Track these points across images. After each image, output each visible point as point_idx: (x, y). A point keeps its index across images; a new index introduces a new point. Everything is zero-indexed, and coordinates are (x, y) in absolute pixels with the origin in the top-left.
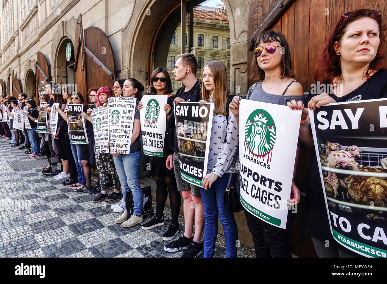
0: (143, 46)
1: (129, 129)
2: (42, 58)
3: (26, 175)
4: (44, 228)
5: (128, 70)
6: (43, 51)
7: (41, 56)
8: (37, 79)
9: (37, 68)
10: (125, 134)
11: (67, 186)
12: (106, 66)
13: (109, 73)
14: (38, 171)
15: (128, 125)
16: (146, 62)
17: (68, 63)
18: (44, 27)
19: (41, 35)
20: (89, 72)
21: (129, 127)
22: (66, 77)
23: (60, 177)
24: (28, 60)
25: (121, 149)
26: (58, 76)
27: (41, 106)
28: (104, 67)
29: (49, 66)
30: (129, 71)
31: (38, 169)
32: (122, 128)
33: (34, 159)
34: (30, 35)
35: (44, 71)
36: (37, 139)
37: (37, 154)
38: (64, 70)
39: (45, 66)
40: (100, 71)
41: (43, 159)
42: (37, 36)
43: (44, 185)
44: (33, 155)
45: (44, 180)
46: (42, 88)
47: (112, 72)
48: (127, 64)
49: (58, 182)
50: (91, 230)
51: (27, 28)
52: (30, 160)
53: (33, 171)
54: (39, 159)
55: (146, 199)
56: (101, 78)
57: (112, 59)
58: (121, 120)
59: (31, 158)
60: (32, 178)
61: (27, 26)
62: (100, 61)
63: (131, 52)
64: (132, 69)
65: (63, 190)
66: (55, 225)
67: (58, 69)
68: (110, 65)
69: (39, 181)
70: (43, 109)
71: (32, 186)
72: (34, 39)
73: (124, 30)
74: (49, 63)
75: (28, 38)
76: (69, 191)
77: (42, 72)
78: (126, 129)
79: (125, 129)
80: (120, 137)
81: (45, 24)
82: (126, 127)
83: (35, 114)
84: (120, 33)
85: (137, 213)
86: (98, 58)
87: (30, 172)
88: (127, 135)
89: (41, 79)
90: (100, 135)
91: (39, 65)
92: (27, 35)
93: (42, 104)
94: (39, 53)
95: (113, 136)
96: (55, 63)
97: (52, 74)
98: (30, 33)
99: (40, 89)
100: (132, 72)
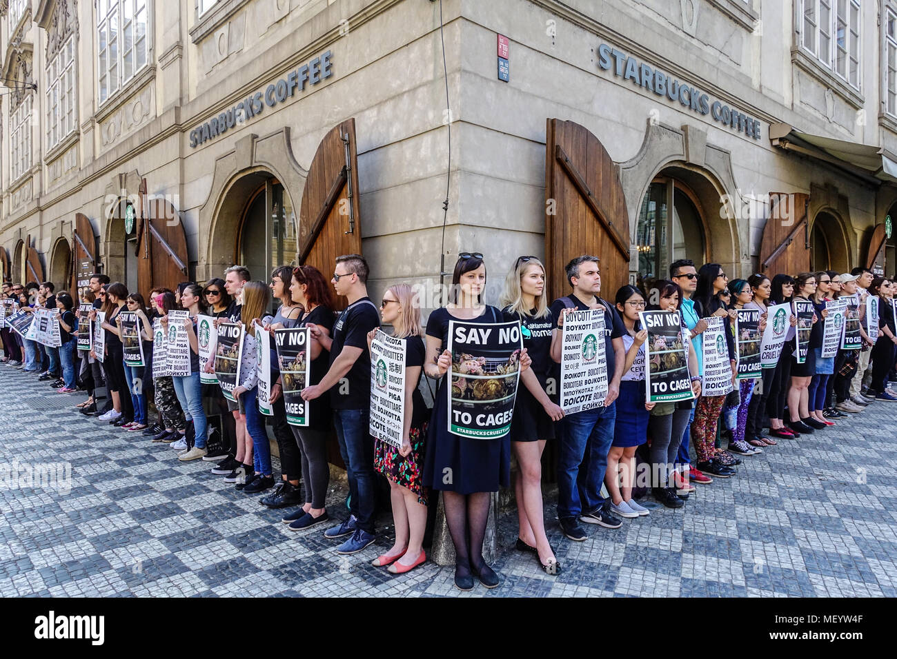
0: (226, 231)
1: (185, 348)
2: (85, 226)
3: (56, 416)
4: (85, 463)
5: (205, 263)
6: (87, 212)
7: (84, 220)
8: (75, 258)
9: (75, 241)
10: (181, 355)
11: (118, 428)
12: (177, 256)
13: (181, 266)
14: (74, 410)
15: (184, 343)
16: (232, 251)
17: (127, 236)
18: (90, 172)
19: (84, 184)
20: (155, 260)
21: (185, 346)
22: (126, 256)
23: (108, 416)
24: (60, 220)
25: (180, 371)
26: (110, 256)
27: (82, 309)
28: (174, 257)
29: (97, 238)
30: (208, 264)
31: (74, 407)
32: (178, 348)
33: (67, 395)
34: (64, 176)
35: (88, 246)
36: (74, 361)
37: (71, 387)
38: (123, 245)
39: (89, 238)
40: (169, 261)
41: (82, 394)
42: (76, 183)
43: (85, 426)
44: (64, 388)
45: (84, 421)
46: (83, 275)
47: (184, 264)
48: (204, 255)
49: (104, 423)
50: (141, 463)
51: (58, 162)
52: (60, 396)
53: (67, 410)
54: (76, 395)
55: (211, 431)
56: (171, 271)
57: (185, 247)
58: (177, 338)
59: (63, 393)
60: (66, 419)
61: (59, 160)
62: (170, 247)
63: (210, 240)
64: (211, 263)
65: (111, 431)
66: (98, 460)
67: (113, 243)
68: (183, 255)
69: (77, 422)
70: (85, 313)
71: (67, 428)
72: (70, 187)
73: (202, 208)
74: (98, 233)
75: (59, 180)
76: (119, 431)
77: (83, 246)
78: (183, 348)
79: (181, 348)
80: (177, 357)
81: (91, 168)
82: (181, 346)
83: (70, 318)
84: (197, 210)
85: (199, 444)
86: (167, 242)
87: (61, 411)
88: (185, 355)
89: (81, 259)
90: (160, 354)
91: (78, 235)
92: (59, 174)
93: (84, 306)
94: (79, 216)
95: (170, 356)
96: (107, 234)
97: (102, 253)
98: (63, 173)
99: (80, 275)
100: (211, 266)
